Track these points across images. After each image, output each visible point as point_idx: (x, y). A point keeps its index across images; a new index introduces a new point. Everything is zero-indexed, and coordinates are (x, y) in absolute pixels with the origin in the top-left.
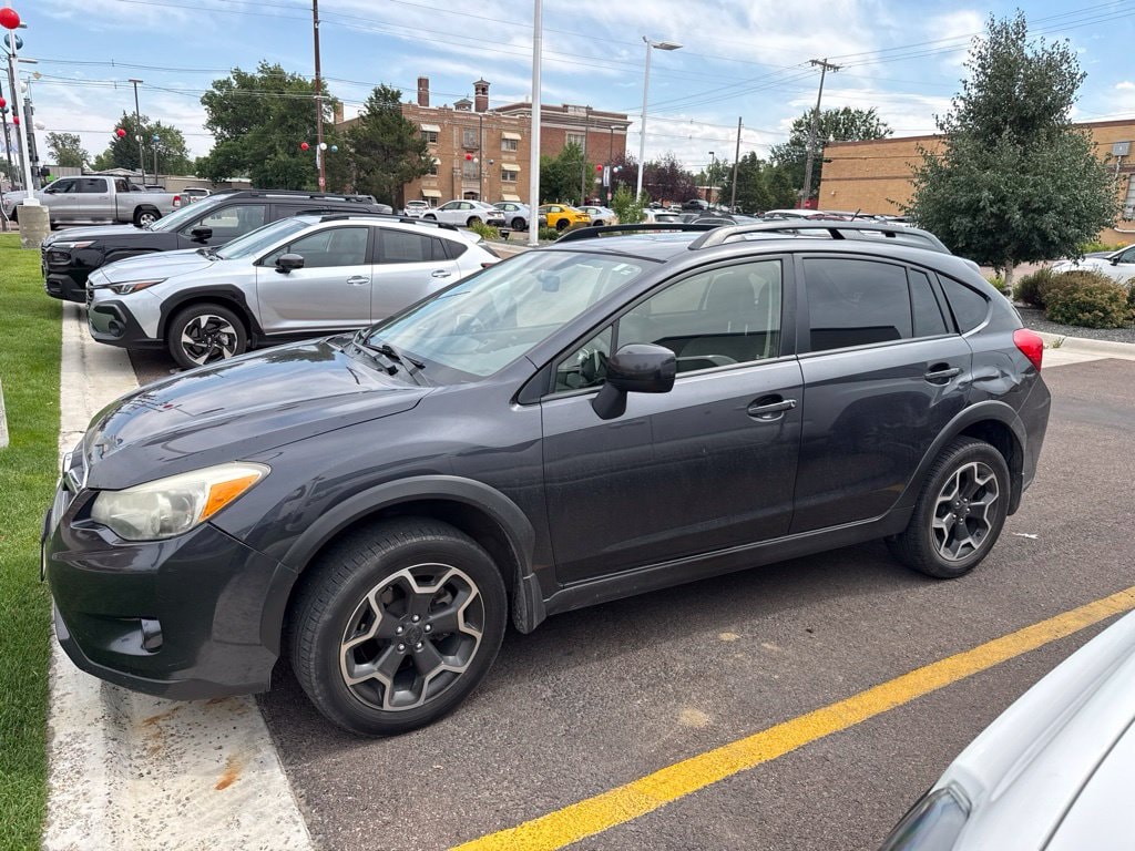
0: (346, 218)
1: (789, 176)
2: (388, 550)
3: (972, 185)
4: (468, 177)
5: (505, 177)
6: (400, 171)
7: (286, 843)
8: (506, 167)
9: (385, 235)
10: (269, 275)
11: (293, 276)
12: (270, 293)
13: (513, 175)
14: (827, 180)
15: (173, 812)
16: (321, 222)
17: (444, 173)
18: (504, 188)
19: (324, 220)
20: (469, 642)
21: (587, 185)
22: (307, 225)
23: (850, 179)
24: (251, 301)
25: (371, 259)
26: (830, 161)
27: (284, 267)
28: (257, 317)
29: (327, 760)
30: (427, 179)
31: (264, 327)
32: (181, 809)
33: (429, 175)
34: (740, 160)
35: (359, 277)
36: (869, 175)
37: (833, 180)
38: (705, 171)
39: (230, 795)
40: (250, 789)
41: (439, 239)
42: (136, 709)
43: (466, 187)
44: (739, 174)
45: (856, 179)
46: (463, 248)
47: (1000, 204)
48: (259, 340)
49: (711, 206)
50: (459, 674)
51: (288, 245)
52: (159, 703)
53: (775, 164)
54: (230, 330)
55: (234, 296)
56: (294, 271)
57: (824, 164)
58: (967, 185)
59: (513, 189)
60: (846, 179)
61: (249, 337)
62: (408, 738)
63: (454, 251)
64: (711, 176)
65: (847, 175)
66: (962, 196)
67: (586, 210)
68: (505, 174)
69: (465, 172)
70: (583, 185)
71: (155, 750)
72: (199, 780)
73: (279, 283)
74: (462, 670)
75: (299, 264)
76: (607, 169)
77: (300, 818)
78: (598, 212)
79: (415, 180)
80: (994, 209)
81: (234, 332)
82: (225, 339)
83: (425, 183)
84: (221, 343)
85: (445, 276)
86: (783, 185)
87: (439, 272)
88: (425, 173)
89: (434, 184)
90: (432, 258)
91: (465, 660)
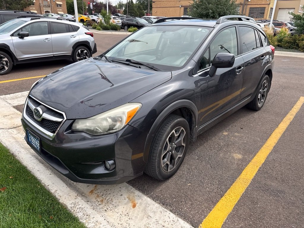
0: (39, 19)
1: (142, 6)
2: (171, 125)
3: (206, 9)
4: (45, 6)
5: (58, 6)
6: (21, 4)
7: (169, 218)
8: (58, 3)
9: (53, 24)
10: (16, 39)
11: (25, 40)
12: (18, 46)
13: (60, 5)
14: (154, 8)
15: (127, 219)
16: (31, 20)
17: (37, 4)
18: (58, 10)
19: (32, 19)
20: (182, 148)
21: (84, 9)
22: (26, 22)
23: (160, 7)
24: (12, 49)
25: (50, 33)
26: (154, 2)
27: (22, 36)
28: (15, 54)
29: (157, 190)
30: (31, 7)
31: (18, 57)
32: (129, 217)
33: (32, 5)
34: (128, 2)
35: (47, 39)
36: (165, 6)
37: (156, 8)
38: (117, 5)
39: (139, 208)
40: (143, 205)
41: (71, 25)
42: (82, 189)
43: (45, 9)
44: (128, 6)
45: (162, 7)
46: (78, 28)
47: (213, 14)
48: (17, 62)
49: (122, 15)
50: (181, 157)
51: (21, 28)
52: (88, 186)
53: (137, 2)
54: (6, 59)
55: (5, 47)
56: (25, 38)
57: (153, 3)
58: (205, 8)
59: (61, 10)
60: (159, 8)
61: (13, 61)
62: (172, 178)
63: (76, 29)
64: (119, 6)
65: (159, 6)
66: (204, 12)
67: (88, 16)
68: (58, 5)
69: (44, 4)
70: (83, 9)
71: (102, 201)
72: (125, 206)
73: (21, 42)
74: (181, 156)
75: (27, 35)
76: (91, 4)
77: (166, 210)
78: (92, 17)
79: (27, 7)
80: (212, 15)
81: (7, 60)
82: (5, 63)
83: (31, 8)
84: (3, 64)
85: (74, 37)
86: (140, 9)
87: (72, 36)
88: (31, 5)
89: (34, 8)
90: (69, 31)
91: (182, 153)
